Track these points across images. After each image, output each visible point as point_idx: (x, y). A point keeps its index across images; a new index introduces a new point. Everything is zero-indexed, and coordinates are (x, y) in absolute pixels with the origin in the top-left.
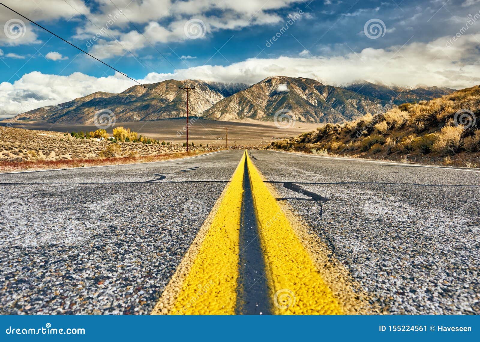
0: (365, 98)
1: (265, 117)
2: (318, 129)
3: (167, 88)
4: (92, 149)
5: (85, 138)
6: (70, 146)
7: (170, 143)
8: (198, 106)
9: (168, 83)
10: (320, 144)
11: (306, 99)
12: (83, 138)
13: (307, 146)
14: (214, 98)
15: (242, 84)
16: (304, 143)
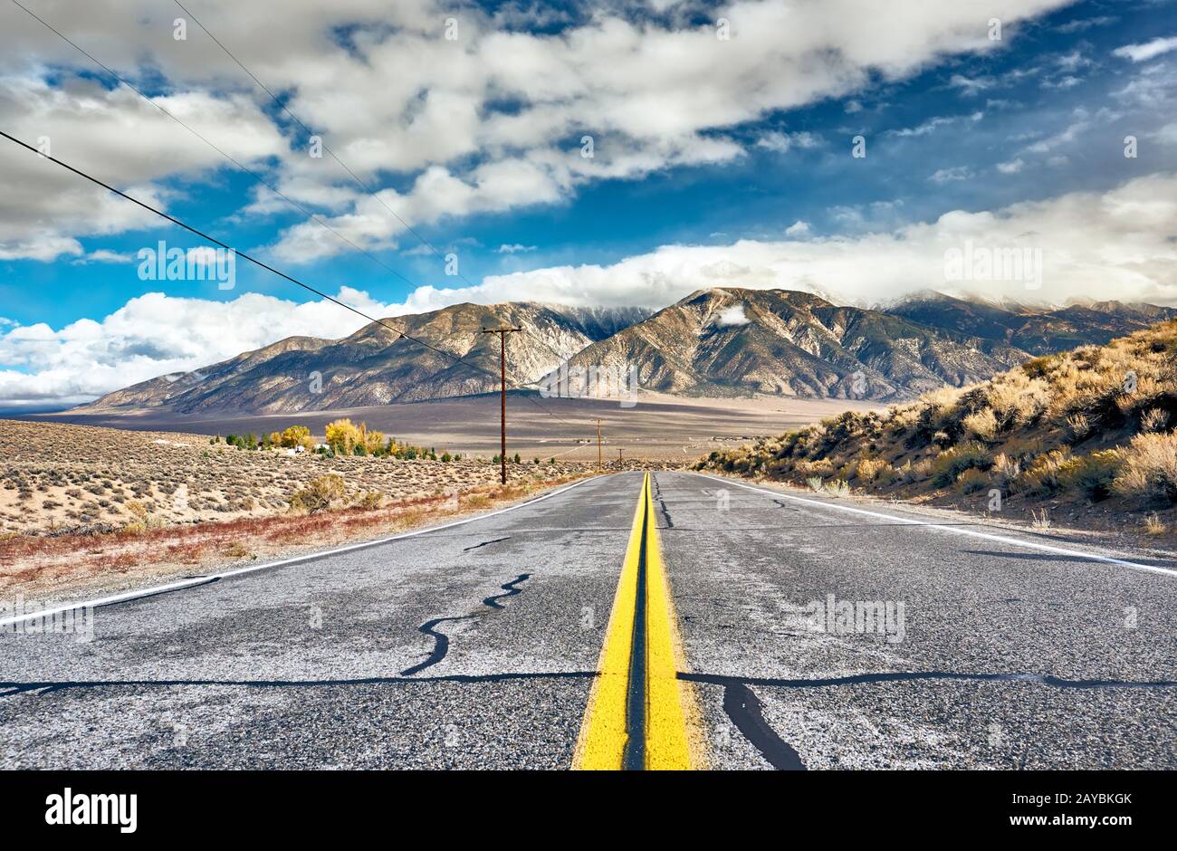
0: (940, 335)
1: (694, 387)
2: (824, 424)
3: (454, 323)
4: (275, 475)
5: (260, 448)
6: (222, 470)
7: (463, 458)
8: (529, 365)
9: (457, 310)
10: (830, 463)
11: (791, 340)
12: (255, 448)
13: (797, 468)
14: (568, 344)
15: (634, 310)
16: (791, 457)
